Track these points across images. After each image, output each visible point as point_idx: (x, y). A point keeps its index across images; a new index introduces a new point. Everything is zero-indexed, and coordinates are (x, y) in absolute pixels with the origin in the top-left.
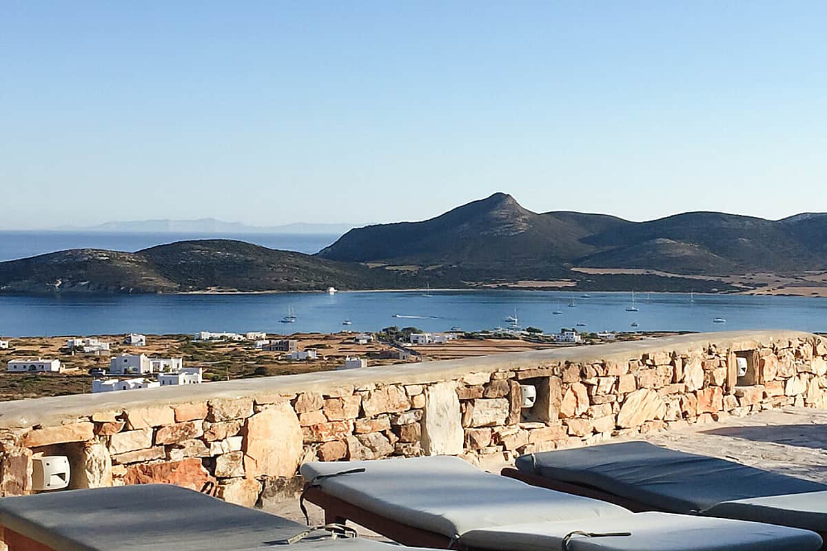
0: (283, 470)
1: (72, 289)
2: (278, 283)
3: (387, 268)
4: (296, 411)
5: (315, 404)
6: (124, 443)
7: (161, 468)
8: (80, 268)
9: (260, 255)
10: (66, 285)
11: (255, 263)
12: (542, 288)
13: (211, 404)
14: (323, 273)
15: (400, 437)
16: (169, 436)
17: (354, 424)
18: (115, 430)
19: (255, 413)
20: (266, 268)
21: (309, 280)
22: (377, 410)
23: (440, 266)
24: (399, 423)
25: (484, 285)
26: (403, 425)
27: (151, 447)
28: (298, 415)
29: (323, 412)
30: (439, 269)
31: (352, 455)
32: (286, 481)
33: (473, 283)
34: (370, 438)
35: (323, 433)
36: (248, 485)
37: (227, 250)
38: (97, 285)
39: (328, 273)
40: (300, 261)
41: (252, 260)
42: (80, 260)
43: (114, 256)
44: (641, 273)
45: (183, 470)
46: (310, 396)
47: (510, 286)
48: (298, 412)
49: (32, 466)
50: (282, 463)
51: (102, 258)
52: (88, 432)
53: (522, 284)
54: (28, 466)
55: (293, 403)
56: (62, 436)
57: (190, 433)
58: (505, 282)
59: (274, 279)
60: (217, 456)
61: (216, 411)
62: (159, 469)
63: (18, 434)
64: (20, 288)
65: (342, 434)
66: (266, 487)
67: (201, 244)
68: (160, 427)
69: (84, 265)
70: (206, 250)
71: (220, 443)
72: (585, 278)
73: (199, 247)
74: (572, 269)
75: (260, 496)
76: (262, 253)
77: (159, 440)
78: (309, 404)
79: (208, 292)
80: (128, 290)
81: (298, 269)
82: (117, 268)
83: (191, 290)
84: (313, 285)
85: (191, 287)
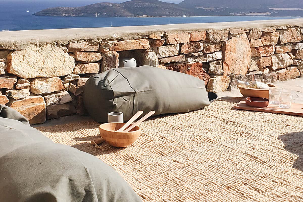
0: (241, 71)
2: (166, 14)
3: (203, 9)
4: (249, 39)
5: (258, 35)
6: (165, 52)
7: (183, 67)
8: (103, 9)
10: (99, 15)
12: (258, 15)
13: (208, 32)
14: (181, 10)
15: (296, 56)
16: (187, 49)
17: (275, 48)
18: (161, 44)
19: (229, 39)
20: (162, 8)
21: (176, 13)
22: (287, 41)
23: (222, 8)
24: (296, 49)
25: (237, 14)
26: (298, 50)
27: (178, 55)
28: (250, 41)
29: (261, 40)
30: (221, 9)
31: (274, 64)
32: (242, 77)
33: (233, 14)
34: (282, 56)
35: (261, 52)
36: (224, 78)
37: (150, 3)
38: (108, 15)
39: (183, 10)
40: (174, 6)
41: (158, 6)
42: (103, 6)
43: (113, 5)
44: (295, 10)
45: (193, 69)
46: (256, 31)
47: (247, 15)
48: (250, 40)
49: (118, 62)
50: (241, 67)
51: (110, 5)
52: (147, 45)
53: (251, 14)
54: (116, 62)
55: (248, 34)
56: (134, 46)
57: (197, 48)
58: (245, 13)
59: (165, 12)
60: (210, 62)
61: (210, 36)
62: (182, 67)
63: (111, 43)
64: (85, 15)
65: (269, 53)
66: (233, 80)
68: (183, 44)
69: (105, 8)
70: (143, 3)
71: (211, 54)
72: (274, 12)
73: (141, 1)
74: (270, 8)
75: (229, 85)
76: (161, 4)
77: (183, 51)
78: (255, 35)
79: (143, 17)
80: (118, 16)
81: (173, 9)
82: (114, 8)
83: (138, 16)
84: (178, 15)
85: (138, 15)
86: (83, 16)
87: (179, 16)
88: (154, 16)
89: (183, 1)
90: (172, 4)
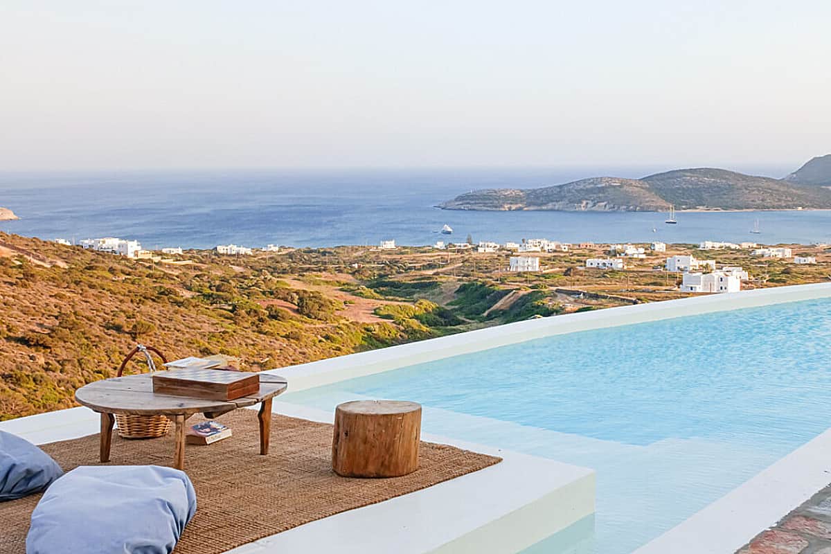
1: (593, 208)
2: (755, 203)
8: (600, 192)
9: (739, 180)
10: (589, 206)
11: (735, 187)
14: (791, 195)
20: (744, 190)
21: (780, 200)
37: (713, 177)
38: (612, 206)
39: (795, 194)
40: (771, 185)
41: (733, 185)
42: (599, 186)
43: (624, 183)
51: (615, 184)
59: (751, 200)
64: (556, 207)
67: (690, 172)
69: (602, 190)
70: (694, 177)
73: (689, 174)
76: (740, 179)
80: (636, 208)
81: (770, 191)
82: (626, 192)
83: (684, 209)
84: (784, 205)
85: (684, 207)
86: (552, 210)
87: (786, 207)
88: (723, 209)
89: (793, 173)
90: (768, 179)
